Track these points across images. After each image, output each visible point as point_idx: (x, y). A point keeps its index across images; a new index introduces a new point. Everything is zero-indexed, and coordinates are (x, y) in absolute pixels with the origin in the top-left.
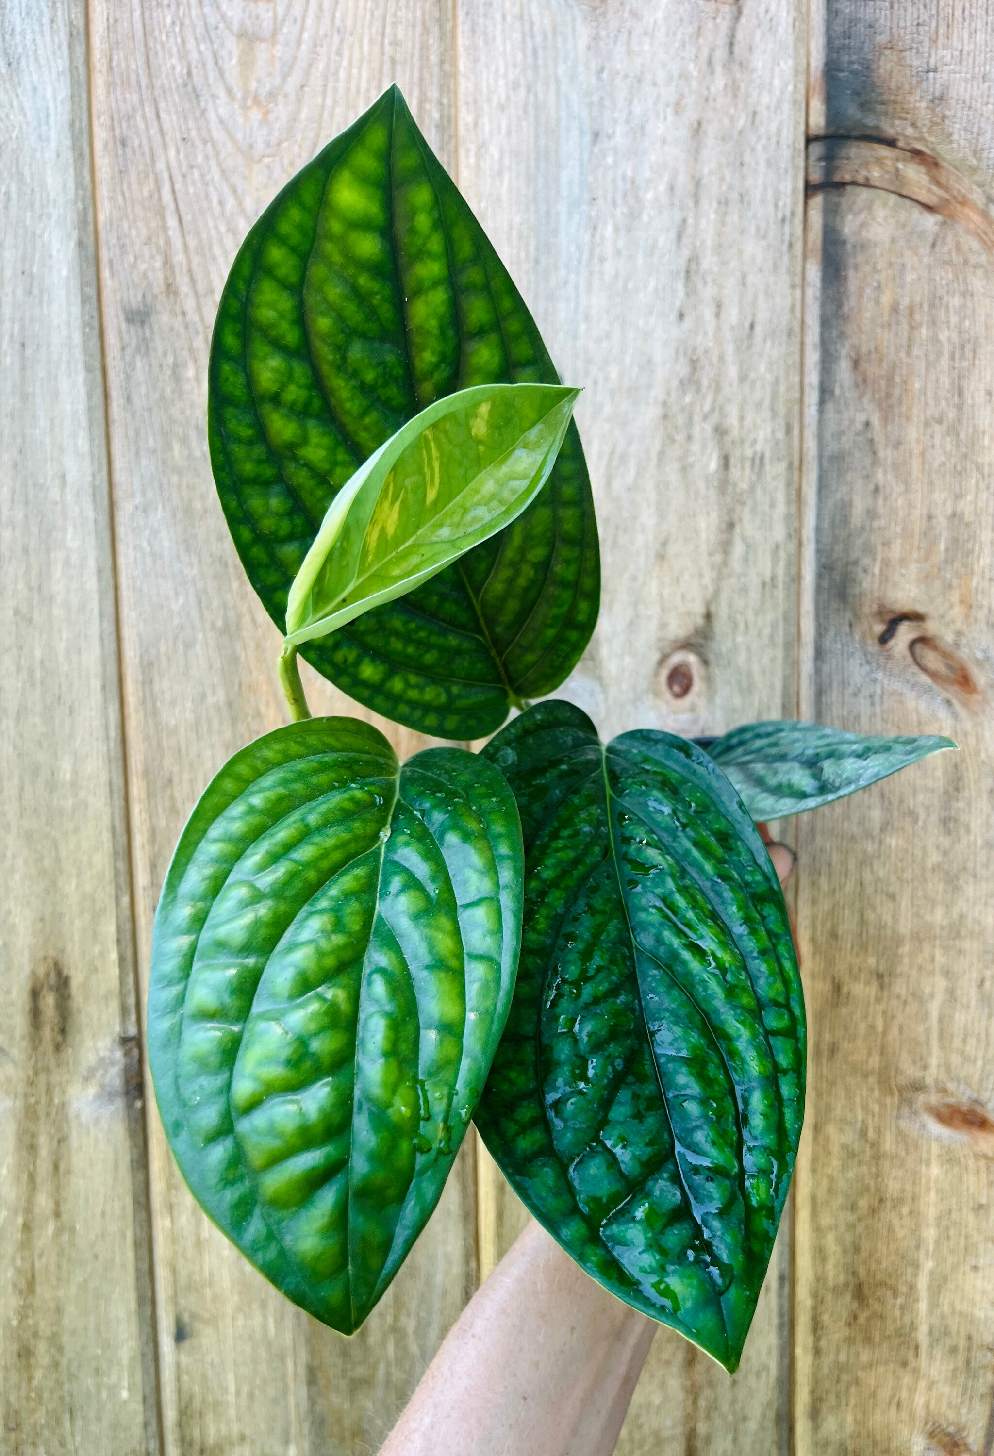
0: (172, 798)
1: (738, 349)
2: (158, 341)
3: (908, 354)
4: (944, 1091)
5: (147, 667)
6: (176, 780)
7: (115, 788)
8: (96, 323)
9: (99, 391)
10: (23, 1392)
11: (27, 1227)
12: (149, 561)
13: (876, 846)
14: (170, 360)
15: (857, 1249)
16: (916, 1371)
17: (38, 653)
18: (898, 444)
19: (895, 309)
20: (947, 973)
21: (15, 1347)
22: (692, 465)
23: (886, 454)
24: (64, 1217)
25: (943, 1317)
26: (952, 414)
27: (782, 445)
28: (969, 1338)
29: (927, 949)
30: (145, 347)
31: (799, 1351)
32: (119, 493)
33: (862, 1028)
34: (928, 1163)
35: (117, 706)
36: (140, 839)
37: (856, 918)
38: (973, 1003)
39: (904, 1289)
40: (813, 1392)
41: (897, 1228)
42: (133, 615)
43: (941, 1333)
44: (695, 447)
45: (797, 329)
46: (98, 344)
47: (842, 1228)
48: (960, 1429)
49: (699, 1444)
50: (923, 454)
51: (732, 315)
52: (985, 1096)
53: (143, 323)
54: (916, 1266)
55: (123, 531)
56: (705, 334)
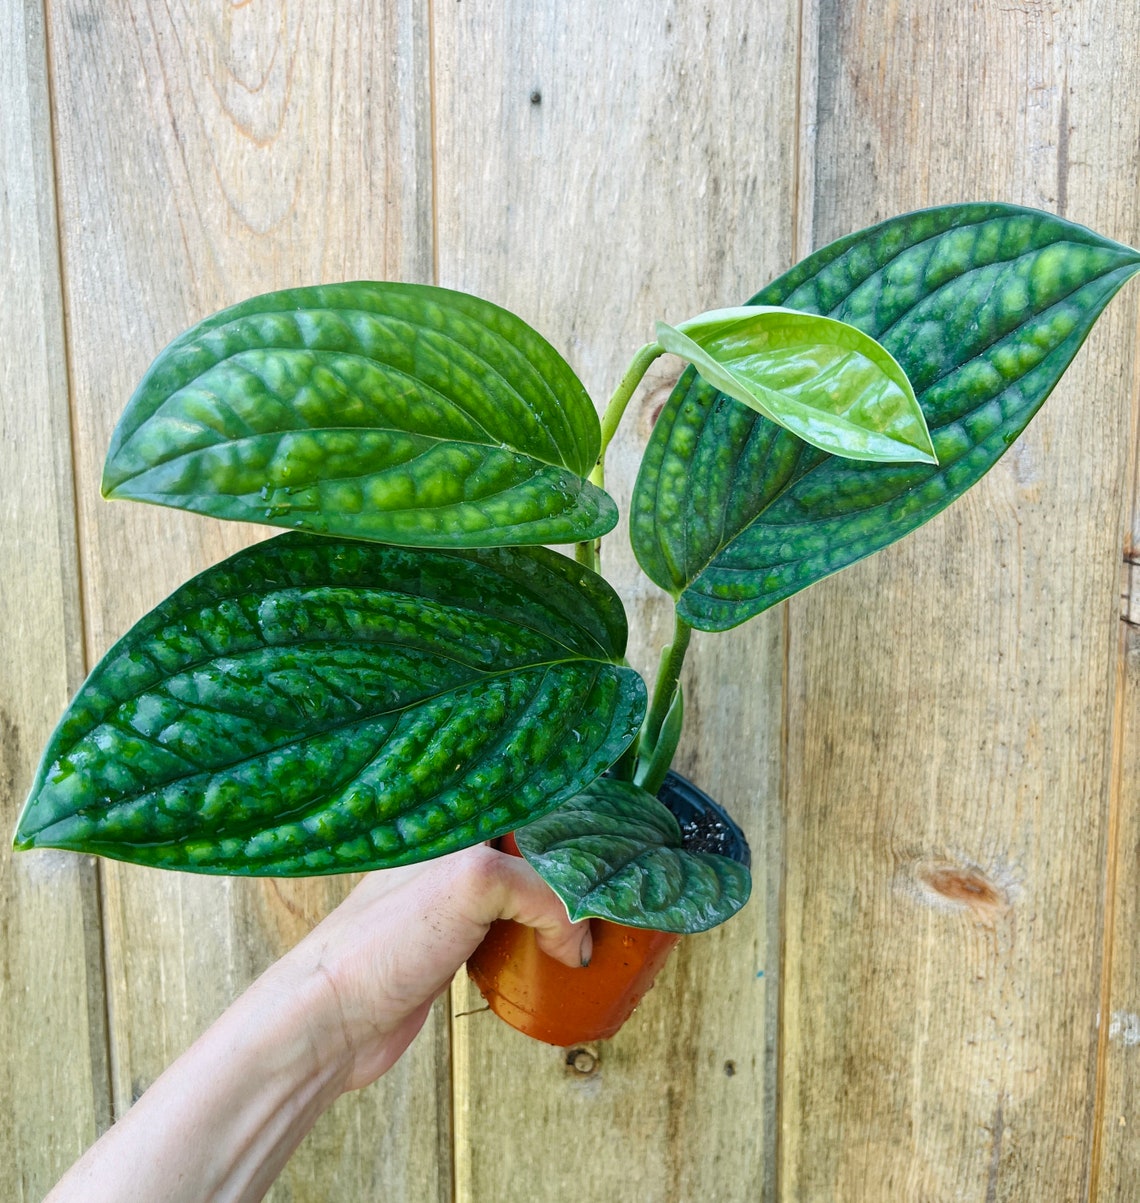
0: (125, 539)
1: (729, 64)
2: (106, 48)
3: (913, 71)
4: (942, 858)
6: (129, 521)
7: (65, 530)
8: (41, 30)
9: (44, 102)
12: (99, 286)
13: (873, 599)
14: (120, 69)
15: (848, 1022)
16: (909, 1149)
18: (901, 169)
19: (899, 21)
20: (946, 734)
22: (679, 189)
23: (887, 179)
24: (14, 979)
25: (938, 1094)
26: (959, 136)
27: (776, 167)
28: (965, 1115)
29: (925, 707)
30: (92, 56)
31: (785, 1126)
32: (67, 214)
33: (856, 789)
34: (924, 933)
35: (67, 441)
36: (91, 583)
37: (851, 675)
38: (974, 766)
39: (896, 1064)
40: (799, 1169)
41: (891, 1002)
42: (83, 344)
43: (933, 1111)
44: (683, 170)
45: (794, 43)
46: (44, 52)
47: (833, 1000)
50: (927, 179)
51: (724, 27)
52: (985, 863)
53: (90, 29)
54: (910, 1039)
55: (69, 253)
56: (695, 46)
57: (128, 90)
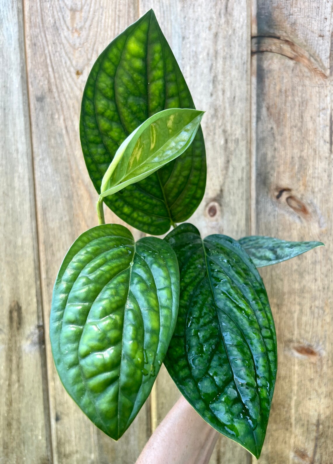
0: (53, 250)
1: (230, 105)
2: (46, 107)
4: (299, 342)
5: (44, 209)
6: (54, 245)
7: (35, 248)
8: (27, 102)
9: (28, 123)
10: (9, 437)
11: (9, 385)
12: (44, 176)
14: (50, 112)
16: (291, 432)
17: (10, 205)
18: (282, 134)
19: (280, 91)
20: (300, 304)
21: (6, 423)
22: (215, 142)
23: (278, 138)
24: (21, 382)
25: (299, 414)
26: (299, 124)
27: (244, 135)
28: (308, 421)
29: (293, 296)
30: (42, 109)
32: (35, 155)
34: (294, 365)
35: (35, 222)
36: (43, 263)
38: (308, 314)
39: (287, 406)
41: (284, 386)
42: (40, 193)
43: (298, 420)
44: (217, 137)
45: (249, 99)
46: (28, 108)
48: (305, 450)
49: (221, 455)
50: (290, 137)
51: (228, 94)
52: (313, 344)
53: (42, 101)
54: (291, 398)
55: (36, 167)
56: (219, 100)
57: (52, 118)
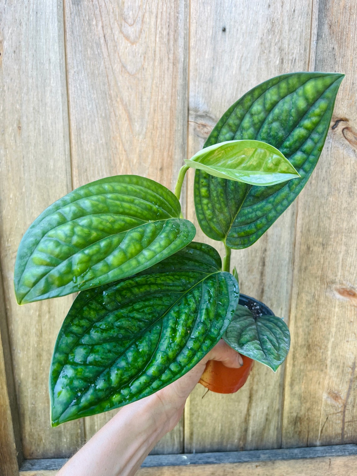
0: (87, 176)
1: (289, 19)
2: (83, 11)
3: (349, 24)
4: (342, 284)
5: (79, 129)
6: (88, 170)
7: (68, 172)
8: (62, 5)
9: (62, 29)
10: (39, 367)
11: (40, 316)
12: (79, 91)
13: (325, 201)
14: (87, 18)
15: (309, 334)
16: (325, 373)
17: (41, 123)
18: (344, 56)
19: (345, 7)
20: (346, 245)
21: (36, 354)
22: (270, 62)
23: (339, 60)
24: (51, 313)
25: (336, 356)
27: (303, 55)
28: (344, 363)
29: (340, 236)
30: (79, 14)
31: (288, 365)
32: (69, 67)
33: (316, 261)
34: (335, 307)
35: (68, 143)
37: (317, 225)
38: (354, 255)
39: (323, 347)
40: (291, 378)
41: (323, 328)
42: (74, 111)
43: (335, 361)
44: (272, 55)
45: (310, 13)
46: (63, 12)
47: (305, 327)
48: (339, 392)
49: (254, 392)
50: (352, 61)
51: (287, 7)
52: (355, 286)
53: (78, 5)
54: (328, 340)
55: (70, 80)
56: (278, 13)
57: (90, 25)
